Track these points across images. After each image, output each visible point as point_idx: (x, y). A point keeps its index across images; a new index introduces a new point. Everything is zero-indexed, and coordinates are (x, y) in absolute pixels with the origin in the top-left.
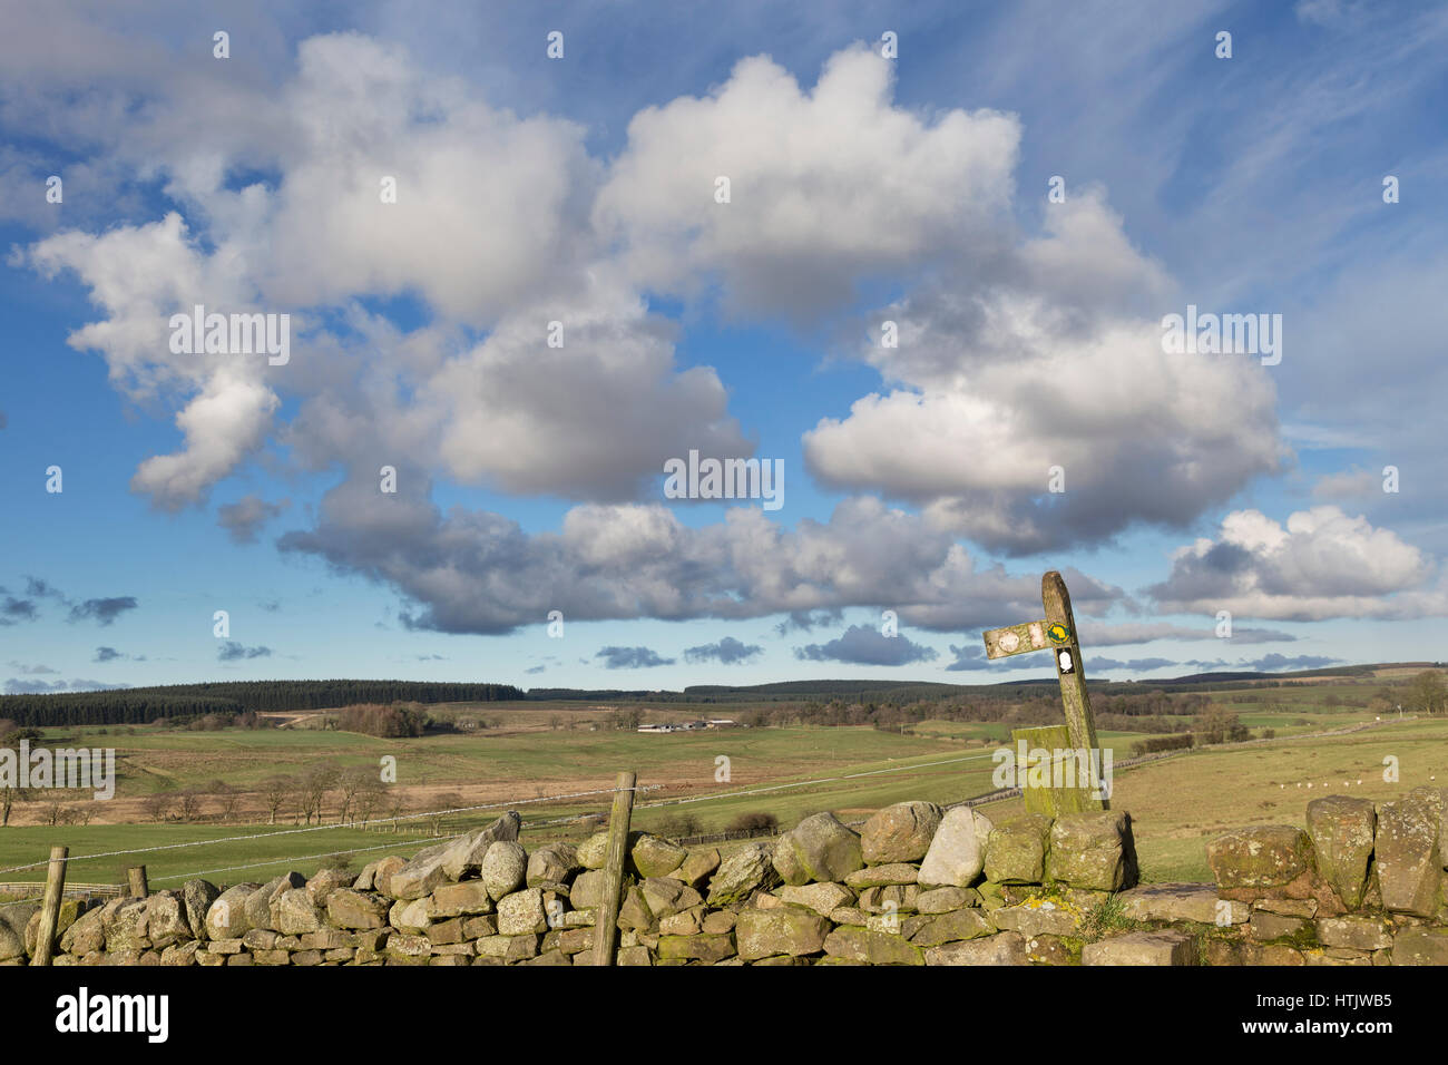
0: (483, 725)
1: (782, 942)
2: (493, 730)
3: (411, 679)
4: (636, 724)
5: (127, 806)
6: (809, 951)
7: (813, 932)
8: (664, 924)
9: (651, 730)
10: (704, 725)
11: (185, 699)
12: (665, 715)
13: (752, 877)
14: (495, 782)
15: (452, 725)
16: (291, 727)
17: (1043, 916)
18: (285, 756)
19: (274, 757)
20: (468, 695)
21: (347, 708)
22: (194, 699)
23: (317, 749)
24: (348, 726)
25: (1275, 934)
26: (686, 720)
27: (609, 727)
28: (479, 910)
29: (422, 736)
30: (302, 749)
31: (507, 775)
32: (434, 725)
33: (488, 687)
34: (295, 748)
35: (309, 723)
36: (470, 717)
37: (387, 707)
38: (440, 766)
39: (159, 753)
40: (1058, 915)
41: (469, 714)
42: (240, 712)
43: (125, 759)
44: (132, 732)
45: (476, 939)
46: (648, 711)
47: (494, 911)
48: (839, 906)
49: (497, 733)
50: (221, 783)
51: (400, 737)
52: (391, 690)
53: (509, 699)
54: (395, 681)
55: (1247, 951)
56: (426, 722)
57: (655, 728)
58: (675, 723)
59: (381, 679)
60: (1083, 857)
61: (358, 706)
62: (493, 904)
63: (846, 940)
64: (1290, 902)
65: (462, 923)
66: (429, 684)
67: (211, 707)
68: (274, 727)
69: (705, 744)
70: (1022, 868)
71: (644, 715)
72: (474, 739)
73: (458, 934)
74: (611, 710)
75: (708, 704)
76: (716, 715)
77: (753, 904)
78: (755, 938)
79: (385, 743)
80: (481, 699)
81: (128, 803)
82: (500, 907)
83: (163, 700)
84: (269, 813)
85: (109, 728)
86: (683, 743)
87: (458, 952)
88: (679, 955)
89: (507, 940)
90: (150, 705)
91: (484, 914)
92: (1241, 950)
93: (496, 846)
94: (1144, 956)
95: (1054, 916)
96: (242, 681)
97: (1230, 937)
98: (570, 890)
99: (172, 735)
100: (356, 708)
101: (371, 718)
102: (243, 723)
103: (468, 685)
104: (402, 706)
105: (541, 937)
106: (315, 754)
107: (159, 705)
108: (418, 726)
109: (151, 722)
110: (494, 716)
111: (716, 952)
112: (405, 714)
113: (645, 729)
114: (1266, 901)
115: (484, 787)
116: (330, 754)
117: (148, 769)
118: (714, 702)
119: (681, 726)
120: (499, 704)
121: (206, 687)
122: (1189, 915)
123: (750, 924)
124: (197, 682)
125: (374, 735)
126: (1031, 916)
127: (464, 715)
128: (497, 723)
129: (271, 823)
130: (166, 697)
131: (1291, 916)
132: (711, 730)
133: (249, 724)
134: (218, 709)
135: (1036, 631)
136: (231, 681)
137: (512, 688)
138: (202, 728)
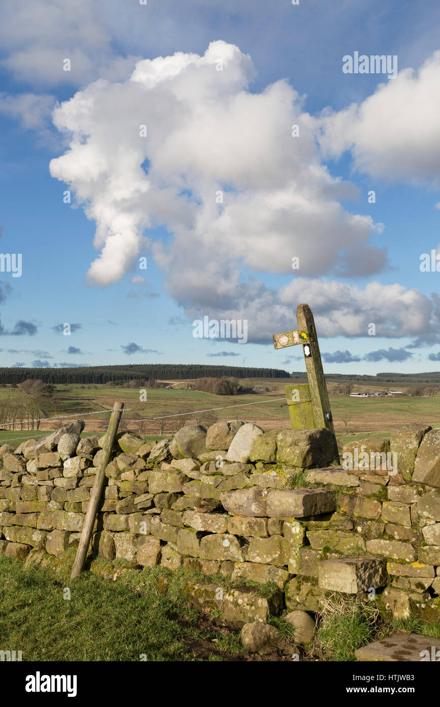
0: (267, 390)
1: (166, 486)
2: (273, 393)
3: (231, 365)
4: (349, 392)
5: (94, 424)
6: (177, 491)
7: (178, 482)
8: (123, 475)
9: (357, 396)
10: (387, 394)
11: (121, 372)
12: (365, 388)
13: (162, 454)
14: (274, 420)
15: (251, 389)
16: (172, 388)
17: (269, 478)
18: (169, 402)
19: (163, 402)
20: (260, 374)
21: (199, 379)
22: (125, 372)
23: (184, 399)
24: (199, 388)
25: (369, 493)
26: (376, 390)
27: (335, 393)
28: (56, 465)
29: (236, 394)
30: (177, 399)
31: (280, 416)
32: (242, 389)
33: (271, 370)
34: (173, 398)
35: (181, 386)
36: (262, 386)
37: (219, 379)
38: (245, 410)
39: (108, 398)
40: (275, 478)
41: (261, 384)
42: (147, 379)
43: (93, 401)
44: (96, 388)
45: (53, 479)
46: (356, 386)
47: (62, 466)
48: (192, 470)
49: (274, 394)
50: (138, 414)
51: (225, 394)
52: (221, 371)
53: (282, 377)
54: (223, 366)
55: (356, 501)
56: (238, 388)
57: (359, 394)
58: (371, 392)
59: (216, 365)
60: (288, 450)
61: (204, 378)
62: (62, 462)
63: (192, 487)
64: (376, 476)
65: (49, 471)
66: (240, 368)
67: (133, 377)
68: (164, 387)
69: (386, 404)
70: (264, 454)
71: (354, 387)
72: (263, 397)
73: (47, 476)
74: (336, 384)
75: (389, 383)
76: (394, 389)
77: (160, 467)
78: (155, 483)
79: (218, 397)
80: (267, 377)
81: (95, 422)
82: (65, 465)
83: (111, 373)
84: (160, 430)
85: (86, 385)
86: (374, 403)
87: (48, 484)
88: (127, 490)
89: (66, 480)
90: (105, 375)
91: (58, 467)
92: (353, 500)
93: (65, 435)
94: (290, 499)
95: (274, 479)
96: (148, 364)
97: (350, 493)
98: (93, 458)
99: (114, 390)
100: (203, 379)
101: (211, 385)
102: (148, 385)
103: (260, 369)
104: (226, 379)
105: (79, 479)
106: (183, 402)
107: (108, 375)
108: (234, 389)
109: (105, 383)
110: (274, 385)
111: (141, 490)
112: (228, 383)
113: (354, 395)
114: (366, 475)
115: (267, 422)
116: (191, 402)
117: (103, 406)
118: (393, 381)
119: (374, 394)
120: (276, 379)
121: (131, 366)
122: (332, 481)
123: (153, 477)
124: (127, 364)
125: (213, 393)
126: (264, 478)
127: (258, 384)
128: (275, 389)
129: (160, 435)
130: (112, 371)
131: (376, 484)
132: (390, 397)
133: (152, 386)
134: (137, 378)
135: (296, 335)
136: (143, 364)
137: (284, 372)
138: (129, 387)
